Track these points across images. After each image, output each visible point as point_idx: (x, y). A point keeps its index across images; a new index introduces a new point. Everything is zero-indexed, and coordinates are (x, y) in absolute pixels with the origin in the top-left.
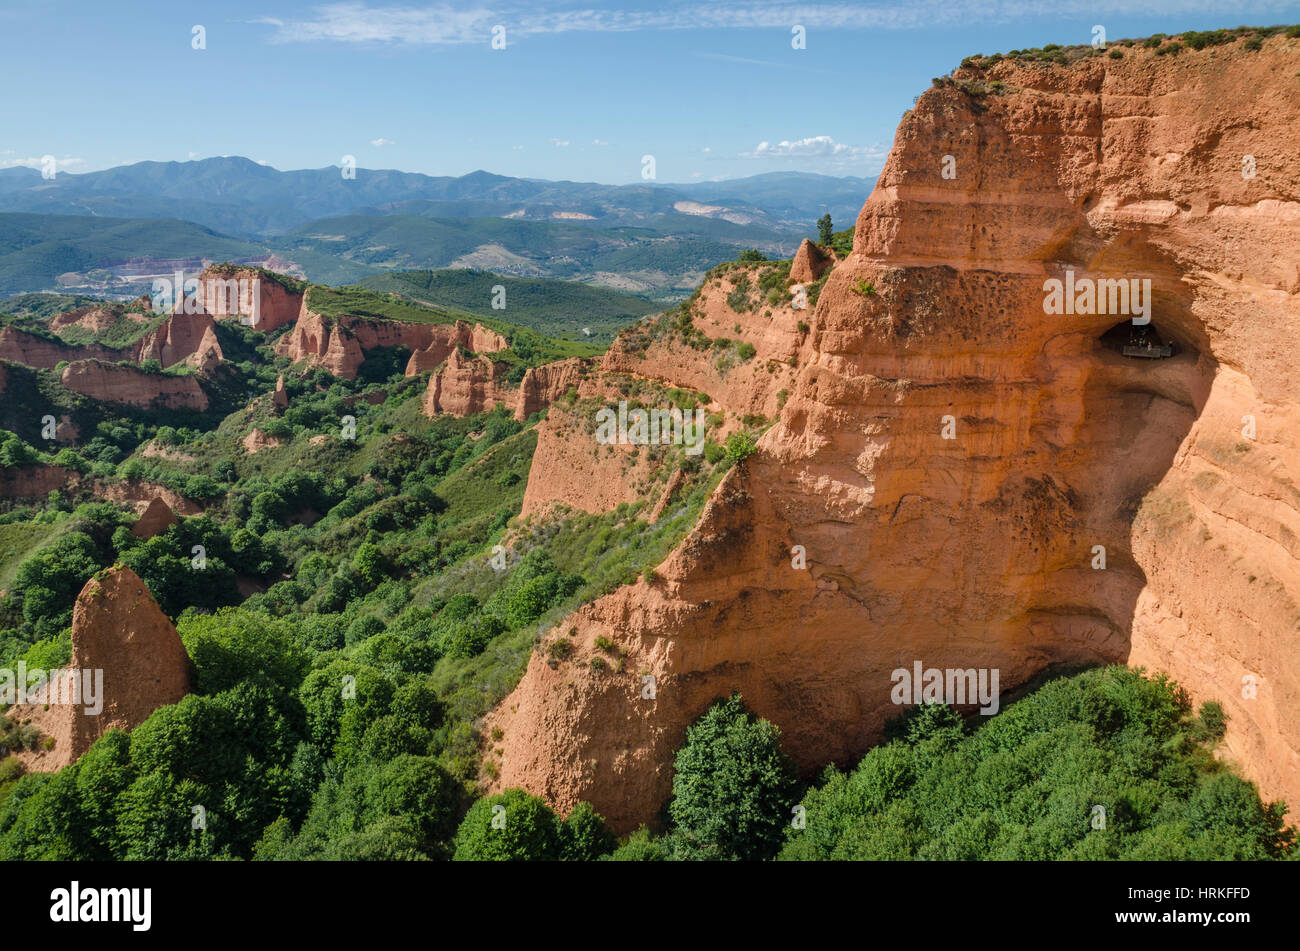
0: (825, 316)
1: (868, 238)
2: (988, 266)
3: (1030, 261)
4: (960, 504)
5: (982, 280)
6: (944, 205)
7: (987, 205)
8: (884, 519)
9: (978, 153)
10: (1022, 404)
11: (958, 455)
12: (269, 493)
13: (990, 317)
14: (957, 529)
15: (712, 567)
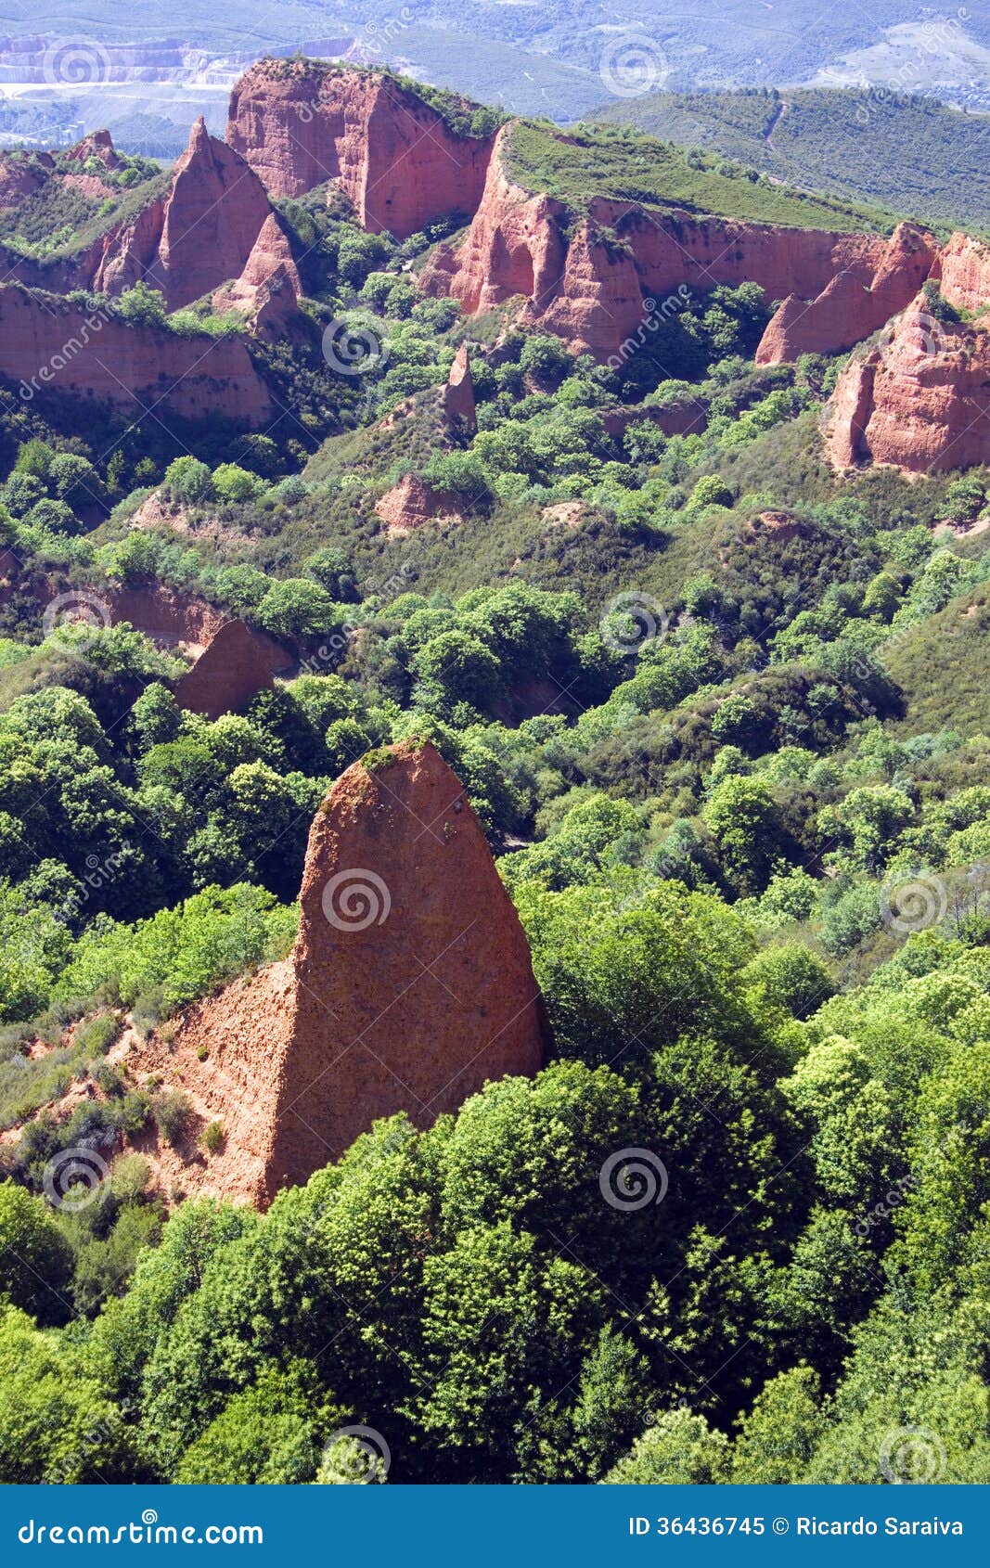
12: (456, 633)
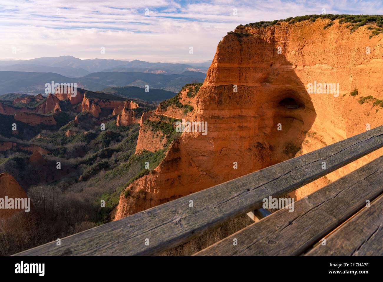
0: (199, 99)
1: (210, 77)
2: (244, 84)
3: (256, 82)
4: (239, 150)
5: (242, 88)
6: (231, 67)
7: (243, 67)
8: (217, 155)
9: (241, 53)
10: (255, 121)
11: (237, 137)
13: (245, 98)
14: (238, 157)
15: (169, 169)
